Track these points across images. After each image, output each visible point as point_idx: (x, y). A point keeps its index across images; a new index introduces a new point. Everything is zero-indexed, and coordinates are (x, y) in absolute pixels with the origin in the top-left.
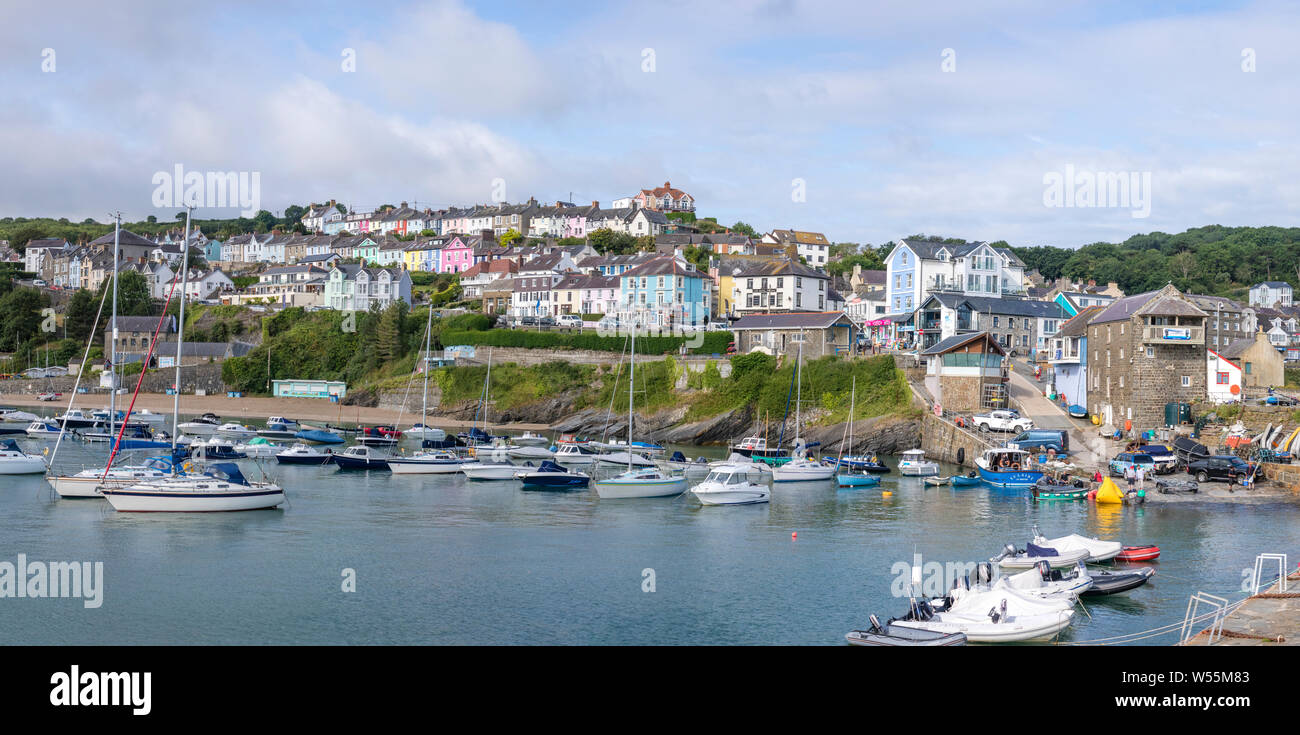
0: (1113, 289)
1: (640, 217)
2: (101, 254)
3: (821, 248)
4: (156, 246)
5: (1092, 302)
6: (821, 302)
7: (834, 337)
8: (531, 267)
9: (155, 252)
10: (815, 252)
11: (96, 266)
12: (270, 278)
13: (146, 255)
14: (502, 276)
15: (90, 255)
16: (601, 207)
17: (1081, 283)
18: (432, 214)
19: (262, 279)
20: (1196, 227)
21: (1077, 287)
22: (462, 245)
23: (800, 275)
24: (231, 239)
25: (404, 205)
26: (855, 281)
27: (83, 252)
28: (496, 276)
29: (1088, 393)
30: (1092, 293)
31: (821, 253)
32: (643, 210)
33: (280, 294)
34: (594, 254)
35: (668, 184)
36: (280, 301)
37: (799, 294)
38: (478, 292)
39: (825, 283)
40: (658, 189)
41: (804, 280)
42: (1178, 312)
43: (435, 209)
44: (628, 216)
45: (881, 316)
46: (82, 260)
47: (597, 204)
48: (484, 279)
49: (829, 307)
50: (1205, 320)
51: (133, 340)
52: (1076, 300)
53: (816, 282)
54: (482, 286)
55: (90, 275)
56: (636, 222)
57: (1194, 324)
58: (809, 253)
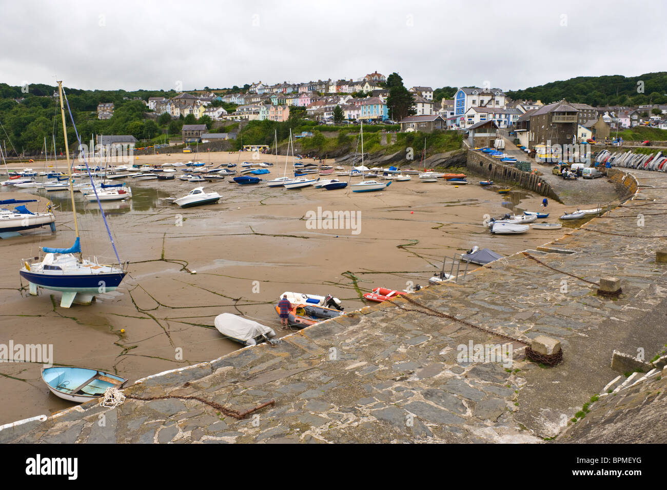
0: (539, 103)
1: (367, 84)
2: (178, 102)
3: (430, 93)
4: (198, 99)
5: (531, 108)
6: (431, 112)
7: (435, 124)
8: (330, 103)
9: (198, 101)
10: (428, 94)
11: (176, 107)
12: (240, 110)
13: (194, 102)
14: (320, 107)
15: (174, 102)
16: (353, 81)
17: (526, 101)
18: (295, 85)
19: (237, 110)
20: (573, 77)
21: (525, 102)
22: (306, 96)
23: (423, 103)
24: (225, 97)
25: (285, 82)
26: (442, 104)
27: (171, 101)
28: (318, 107)
29: (529, 142)
30: (531, 104)
31: (430, 94)
32: (368, 82)
33: (244, 116)
34: (352, 98)
35: (376, 72)
36: (244, 118)
37: (423, 109)
38: (312, 113)
39: (432, 105)
40: (373, 74)
41: (425, 104)
42: (567, 110)
43: (296, 84)
44: (363, 84)
45: (452, 116)
46: (171, 105)
47: (352, 80)
48: (314, 108)
49: (434, 113)
50: (577, 113)
51: (192, 133)
52: (525, 107)
53: (429, 105)
54: (314, 110)
55: (174, 111)
56: (365, 86)
57: (573, 115)
58: (426, 94)
